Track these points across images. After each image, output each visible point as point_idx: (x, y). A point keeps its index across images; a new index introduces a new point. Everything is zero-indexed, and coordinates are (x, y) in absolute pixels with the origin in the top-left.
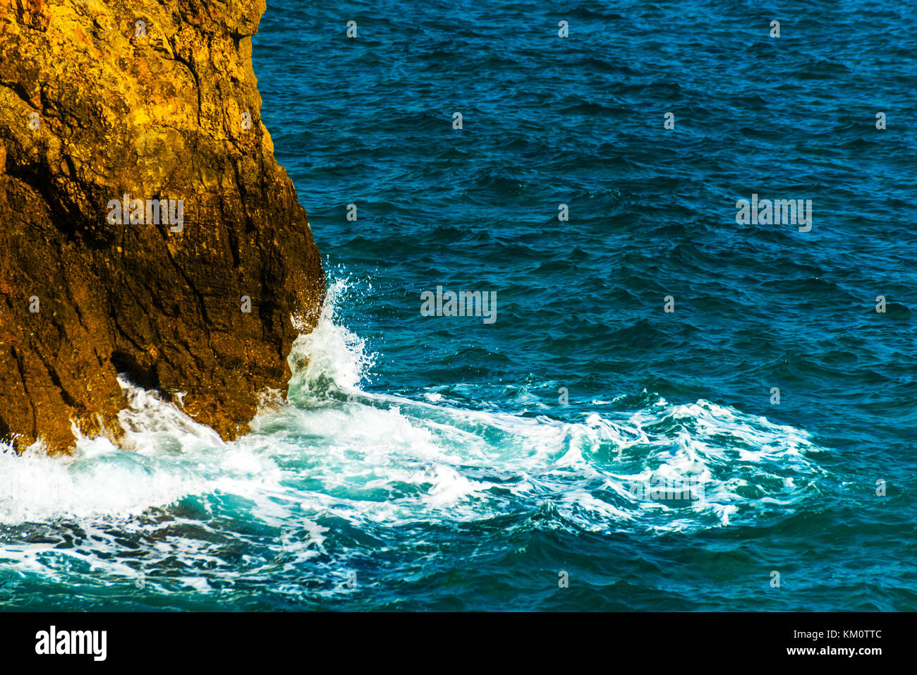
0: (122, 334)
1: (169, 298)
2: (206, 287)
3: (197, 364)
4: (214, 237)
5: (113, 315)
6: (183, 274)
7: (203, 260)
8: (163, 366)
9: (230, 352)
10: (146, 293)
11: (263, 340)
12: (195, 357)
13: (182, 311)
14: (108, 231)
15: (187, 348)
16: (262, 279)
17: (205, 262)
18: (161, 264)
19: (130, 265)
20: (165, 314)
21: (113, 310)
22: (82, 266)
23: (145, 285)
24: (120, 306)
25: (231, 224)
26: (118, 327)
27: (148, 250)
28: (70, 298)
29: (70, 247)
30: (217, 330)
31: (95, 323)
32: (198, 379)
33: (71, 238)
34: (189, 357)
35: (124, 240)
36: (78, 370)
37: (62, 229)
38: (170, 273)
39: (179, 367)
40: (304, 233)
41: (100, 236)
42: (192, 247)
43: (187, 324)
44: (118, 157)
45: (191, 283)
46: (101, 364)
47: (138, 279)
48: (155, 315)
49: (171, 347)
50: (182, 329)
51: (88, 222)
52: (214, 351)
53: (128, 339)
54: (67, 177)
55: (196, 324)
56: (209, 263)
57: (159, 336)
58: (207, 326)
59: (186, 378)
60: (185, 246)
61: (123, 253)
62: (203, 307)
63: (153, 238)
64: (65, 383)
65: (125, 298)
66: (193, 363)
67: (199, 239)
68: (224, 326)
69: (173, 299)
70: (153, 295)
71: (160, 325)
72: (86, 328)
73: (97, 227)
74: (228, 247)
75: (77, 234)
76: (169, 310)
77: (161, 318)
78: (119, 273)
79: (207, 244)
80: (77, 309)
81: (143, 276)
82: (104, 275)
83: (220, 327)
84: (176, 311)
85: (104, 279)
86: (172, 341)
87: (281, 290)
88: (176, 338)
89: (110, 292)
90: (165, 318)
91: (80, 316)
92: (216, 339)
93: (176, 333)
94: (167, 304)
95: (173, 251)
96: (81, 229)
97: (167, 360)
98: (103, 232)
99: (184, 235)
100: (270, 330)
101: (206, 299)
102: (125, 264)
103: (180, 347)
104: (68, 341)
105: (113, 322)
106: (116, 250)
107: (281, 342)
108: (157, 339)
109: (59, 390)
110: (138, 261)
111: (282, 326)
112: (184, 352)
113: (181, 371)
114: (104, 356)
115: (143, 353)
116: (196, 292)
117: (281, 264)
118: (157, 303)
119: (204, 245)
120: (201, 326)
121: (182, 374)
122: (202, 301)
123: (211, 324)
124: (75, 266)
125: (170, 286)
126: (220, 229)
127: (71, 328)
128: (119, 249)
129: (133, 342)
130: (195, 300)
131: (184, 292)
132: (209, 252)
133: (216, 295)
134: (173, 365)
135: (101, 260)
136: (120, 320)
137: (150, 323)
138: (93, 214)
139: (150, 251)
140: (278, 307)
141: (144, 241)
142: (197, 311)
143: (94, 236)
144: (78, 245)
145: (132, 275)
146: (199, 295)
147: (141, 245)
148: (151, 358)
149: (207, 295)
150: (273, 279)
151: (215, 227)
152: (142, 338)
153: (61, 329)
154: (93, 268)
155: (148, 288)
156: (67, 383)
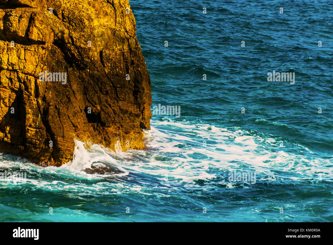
0: (88, 101)
1: (105, 88)
2: (118, 84)
3: (114, 112)
4: (121, 67)
5: (85, 94)
6: (110, 80)
7: (117, 75)
8: (102, 112)
9: (125, 108)
10: (97, 86)
11: (134, 104)
12: (113, 110)
13: (109, 93)
14: (85, 64)
15: (110, 106)
16: (134, 82)
17: (118, 75)
18: (103, 76)
19: (92, 76)
20: (103, 94)
21: (85, 92)
22: (75, 76)
23: (97, 83)
24: (88, 91)
25: (126, 62)
26: (87, 98)
27: (98, 71)
28: (71, 88)
29: (71, 69)
30: (121, 100)
31: (79, 96)
32: (114, 118)
33: (71, 66)
34: (111, 110)
35: (90, 67)
36: (75, 114)
37: (68, 63)
38: (105, 79)
39: (108, 113)
40: (144, 66)
41: (82, 66)
42: (113, 70)
43: (111, 98)
44: (89, 37)
45: (112, 83)
46: (81, 112)
47: (94, 81)
48: (100, 94)
49: (105, 106)
50: (109, 100)
51: (78, 60)
52: (120, 108)
53: (90, 103)
54: (71, 44)
55: (113, 98)
56: (119, 76)
57: (101, 102)
58: (117, 98)
59: (110, 117)
60: (111, 70)
61: (89, 72)
62: (116, 92)
63: (100, 66)
64: (71, 118)
65: (90, 88)
66: (112, 112)
67: (116, 67)
68: (123, 99)
69: (106, 89)
70: (99, 87)
71: (101, 98)
72: (76, 98)
73: (81, 62)
74: (125, 70)
75: (74, 65)
76: (104, 93)
77: (102, 96)
78: (88, 79)
79: (118, 69)
80: (73, 92)
81: (96, 80)
82: (83, 80)
83: (122, 99)
84: (107, 93)
85: (82, 81)
86: (105, 104)
87: (141, 86)
88: (107, 103)
89: (84, 86)
90: (103, 96)
91: (74, 94)
92: (121, 103)
93: (107, 101)
94: (104, 91)
95: (107, 71)
96: (75, 63)
97: (103, 111)
98: (83, 64)
99: (111, 66)
100: (137, 100)
101: (118, 89)
102: (90, 76)
103: (108, 106)
104: (72, 103)
105: (85, 96)
106: (87, 71)
107: (140, 105)
108: (100, 103)
110: (95, 75)
111: (141, 99)
112: (110, 108)
113: (109, 115)
114: (82, 109)
115: (95, 108)
116: (114, 86)
117: (141, 77)
118: (101, 90)
119: (117, 69)
120: (115, 99)
121: (109, 116)
122: (116, 89)
123: (119, 98)
124: (73, 76)
125: (105, 84)
126: (123, 64)
127: (72, 99)
128: (88, 70)
129: (92, 104)
130: (114, 89)
131: (110, 86)
132: (119, 72)
133: (121, 87)
134: (106, 112)
135: (82, 74)
136: (88, 96)
137: (98, 97)
138: (79, 58)
139: (99, 71)
140: (140, 92)
141: (97, 68)
142: (114, 93)
143: (80, 65)
144: (74, 69)
145: (92, 80)
146: (115, 88)
147: (96, 69)
148: (98, 110)
149: (118, 87)
150: (138, 82)
151: (121, 63)
152: (95, 103)
153: (69, 99)
154: (79, 77)
155: (98, 85)
156: (72, 118)
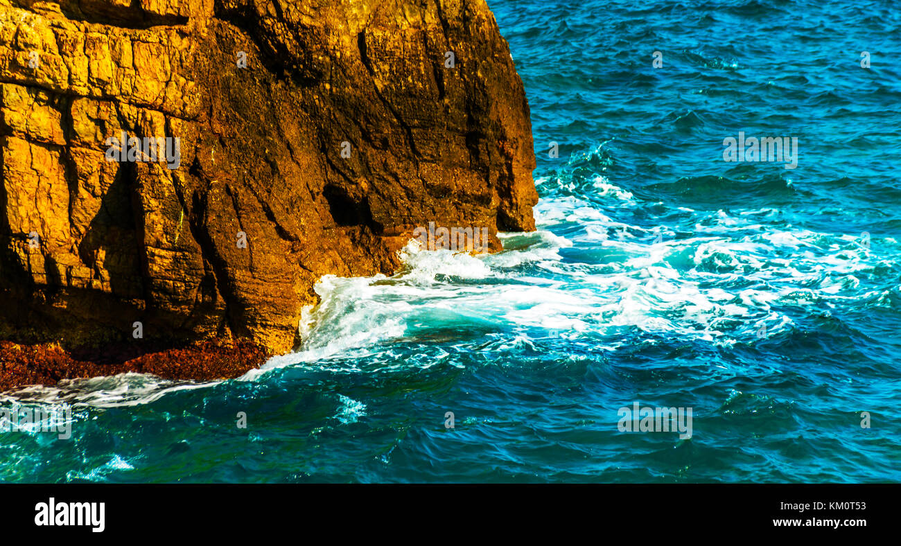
0: (333, 167)
1: (377, 131)
2: (413, 119)
3: (407, 195)
4: (419, 71)
5: (323, 150)
6: (391, 108)
7: (410, 93)
8: (374, 197)
9: (437, 180)
10: (355, 128)
11: (470, 169)
12: (405, 188)
13: (391, 143)
14: (316, 70)
15: (397, 180)
16: (467, 110)
17: (411, 95)
18: (369, 99)
19: (338, 101)
20: (374, 147)
21: (325, 146)
22: (291, 104)
23: (354, 120)
24: (330, 141)
25: (435, 58)
26: (329, 161)
27: (355, 86)
28: (281, 136)
29: (279, 85)
30: (426, 160)
31: (306, 158)
32: (408, 209)
33: (280, 77)
34: (399, 188)
35: (331, 77)
36: (292, 205)
37: (271, 69)
38: (377, 108)
39: (390, 197)
40: (507, 64)
41: (308, 74)
42: (399, 81)
43: (396, 156)
45: (397, 116)
46: (314, 199)
47: (347, 114)
48: (364, 149)
49: (381, 179)
50: (392, 161)
51: (296, 61)
52: (423, 180)
53: (339, 172)
54: (274, 18)
55: (404, 156)
56: (415, 96)
57: (369, 169)
58: (415, 157)
59: (397, 208)
60: (391, 81)
61: (331, 90)
62: (411, 139)
63: (360, 73)
64: (279, 218)
65: (335, 133)
66: (403, 194)
67: (404, 73)
68: (432, 156)
69: (382, 132)
70: (362, 129)
71: (370, 159)
72: (298, 163)
73: (304, 65)
74: (433, 80)
75: (286, 73)
76: (378, 143)
77: (370, 151)
78: (329, 110)
79: (412, 78)
80: (288, 146)
81: (352, 112)
82: (314, 112)
83: (429, 158)
84: (385, 144)
85: (313, 116)
86: (382, 173)
87: (486, 120)
88: (385, 170)
89: (319, 128)
90: (374, 151)
91: (292, 152)
92: (425, 169)
93: (385, 166)
94: (376, 138)
95: (380, 86)
96: (290, 69)
97: (378, 192)
98: (311, 70)
99: (390, 70)
100: (477, 159)
101: (414, 131)
102: (334, 100)
103: (390, 179)
104: (280, 177)
105: (324, 156)
106: (324, 87)
107: (488, 171)
108: (367, 171)
109: (274, 225)
110: (346, 97)
111: (489, 154)
112: (395, 183)
113: (392, 202)
114: (316, 190)
115: (354, 186)
116: (403, 125)
117: (485, 95)
118: (366, 136)
119: (410, 79)
120: (409, 158)
121: (392, 205)
122: (410, 133)
123: (419, 155)
124: (285, 104)
125: (378, 120)
126: (425, 63)
127: (284, 165)
128: (328, 86)
129: (344, 175)
130: (403, 133)
131: (392, 125)
132: (415, 86)
133: (424, 127)
134: (384, 196)
135: (310, 97)
136: (330, 155)
137: (360, 157)
138: (300, 54)
139: (357, 86)
140: (484, 136)
141: (351, 78)
142: (406, 143)
143: (303, 74)
144: (287, 83)
145: (340, 110)
146: (406, 128)
147: (348, 81)
148: (363, 190)
149: (414, 127)
150: (478, 109)
151: (420, 61)
152: (352, 171)
153: (273, 166)
154: (303, 106)
155: (357, 123)
156: (281, 218)
